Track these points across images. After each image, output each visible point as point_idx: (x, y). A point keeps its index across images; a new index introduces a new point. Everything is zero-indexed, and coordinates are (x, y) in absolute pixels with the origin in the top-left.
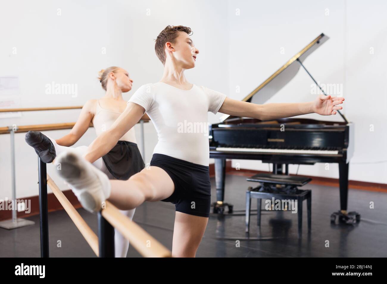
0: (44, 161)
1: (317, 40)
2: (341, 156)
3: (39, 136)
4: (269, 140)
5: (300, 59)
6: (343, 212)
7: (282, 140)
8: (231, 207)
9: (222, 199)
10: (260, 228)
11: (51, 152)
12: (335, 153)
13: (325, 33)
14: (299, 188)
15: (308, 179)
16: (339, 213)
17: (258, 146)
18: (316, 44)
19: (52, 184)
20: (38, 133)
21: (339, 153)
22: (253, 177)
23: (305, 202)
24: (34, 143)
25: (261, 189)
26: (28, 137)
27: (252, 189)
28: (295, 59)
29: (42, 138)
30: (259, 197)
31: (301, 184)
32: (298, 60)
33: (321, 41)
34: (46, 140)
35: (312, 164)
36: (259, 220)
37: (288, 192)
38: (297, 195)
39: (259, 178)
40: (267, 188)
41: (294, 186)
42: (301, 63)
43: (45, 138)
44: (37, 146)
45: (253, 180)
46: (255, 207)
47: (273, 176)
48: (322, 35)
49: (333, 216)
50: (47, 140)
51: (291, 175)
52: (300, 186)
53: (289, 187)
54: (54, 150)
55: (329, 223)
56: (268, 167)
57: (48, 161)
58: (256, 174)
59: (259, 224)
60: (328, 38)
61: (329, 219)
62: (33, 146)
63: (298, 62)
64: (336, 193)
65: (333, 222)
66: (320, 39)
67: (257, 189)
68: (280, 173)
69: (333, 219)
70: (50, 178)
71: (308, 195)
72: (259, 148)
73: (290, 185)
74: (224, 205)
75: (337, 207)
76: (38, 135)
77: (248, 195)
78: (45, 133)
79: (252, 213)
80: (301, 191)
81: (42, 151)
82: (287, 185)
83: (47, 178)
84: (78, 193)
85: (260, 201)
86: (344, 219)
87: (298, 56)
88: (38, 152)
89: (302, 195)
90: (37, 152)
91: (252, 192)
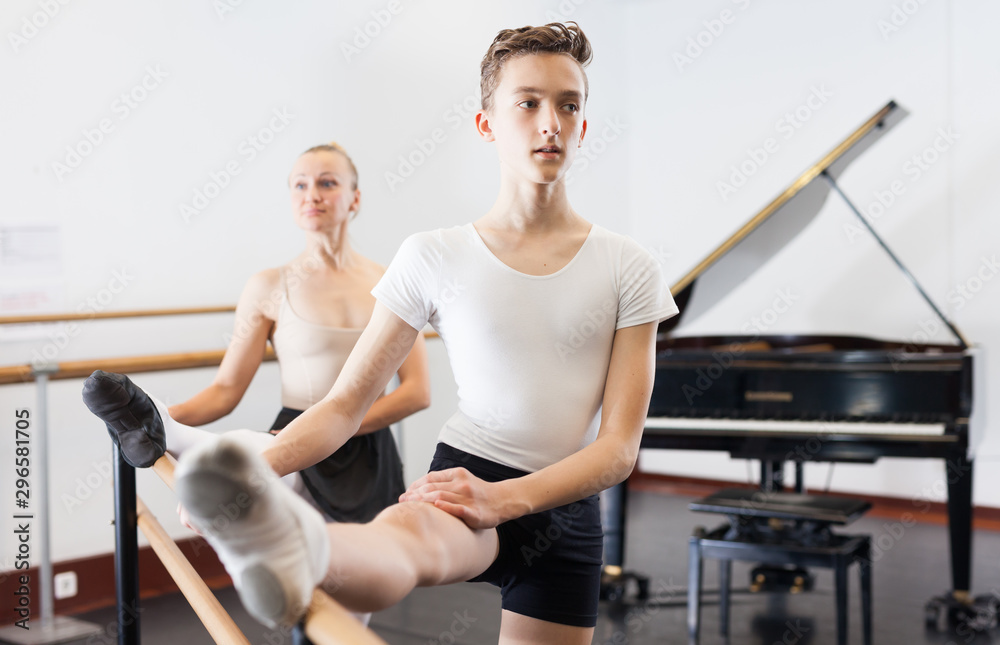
0: (131, 461)
1: (877, 118)
2: (952, 438)
3: (123, 388)
4: (751, 396)
5: (832, 171)
6: (959, 595)
7: (786, 397)
8: (643, 583)
9: (619, 560)
10: (728, 643)
11: (152, 435)
12: (936, 430)
13: (900, 101)
14: (838, 530)
15: (861, 504)
16: (949, 599)
17: (718, 412)
18: (876, 131)
19: (151, 528)
20: (121, 377)
21: (947, 431)
22: (709, 500)
23: (854, 571)
24: (107, 407)
25: (732, 534)
26: (93, 389)
27: (703, 534)
28: (816, 171)
29: (132, 393)
30: (724, 556)
31: (842, 518)
32: (824, 173)
33: (888, 120)
34: (140, 398)
35: (870, 461)
36: (726, 618)
37: (806, 541)
38: (833, 551)
39: (725, 501)
40: (747, 530)
41: (823, 525)
42: (833, 182)
43: (139, 395)
44: (113, 415)
45: (707, 507)
46: (712, 582)
47: (763, 497)
48: (892, 105)
49: (932, 606)
50: (144, 400)
51: (812, 492)
52: (841, 524)
53: (808, 527)
54: (160, 431)
55: (920, 628)
56: (747, 470)
57: (142, 462)
58: (717, 491)
59: (725, 630)
60: (905, 114)
61: (921, 615)
62: (103, 415)
63: (825, 181)
64: (936, 542)
65: (931, 625)
66: (886, 117)
67: (719, 534)
68: (779, 487)
69: (932, 615)
70: (147, 511)
71: (863, 548)
72: (721, 416)
73: (812, 521)
74: (624, 577)
75: (942, 582)
76: (121, 383)
77: (694, 551)
78: (137, 380)
79: (706, 598)
80: (843, 539)
81: (126, 430)
82: (800, 522)
83: (139, 509)
84: (236, 567)
85: (727, 567)
86: (961, 615)
87: (824, 165)
88: (117, 432)
89: (848, 549)
90: (112, 433)
91: (705, 543)
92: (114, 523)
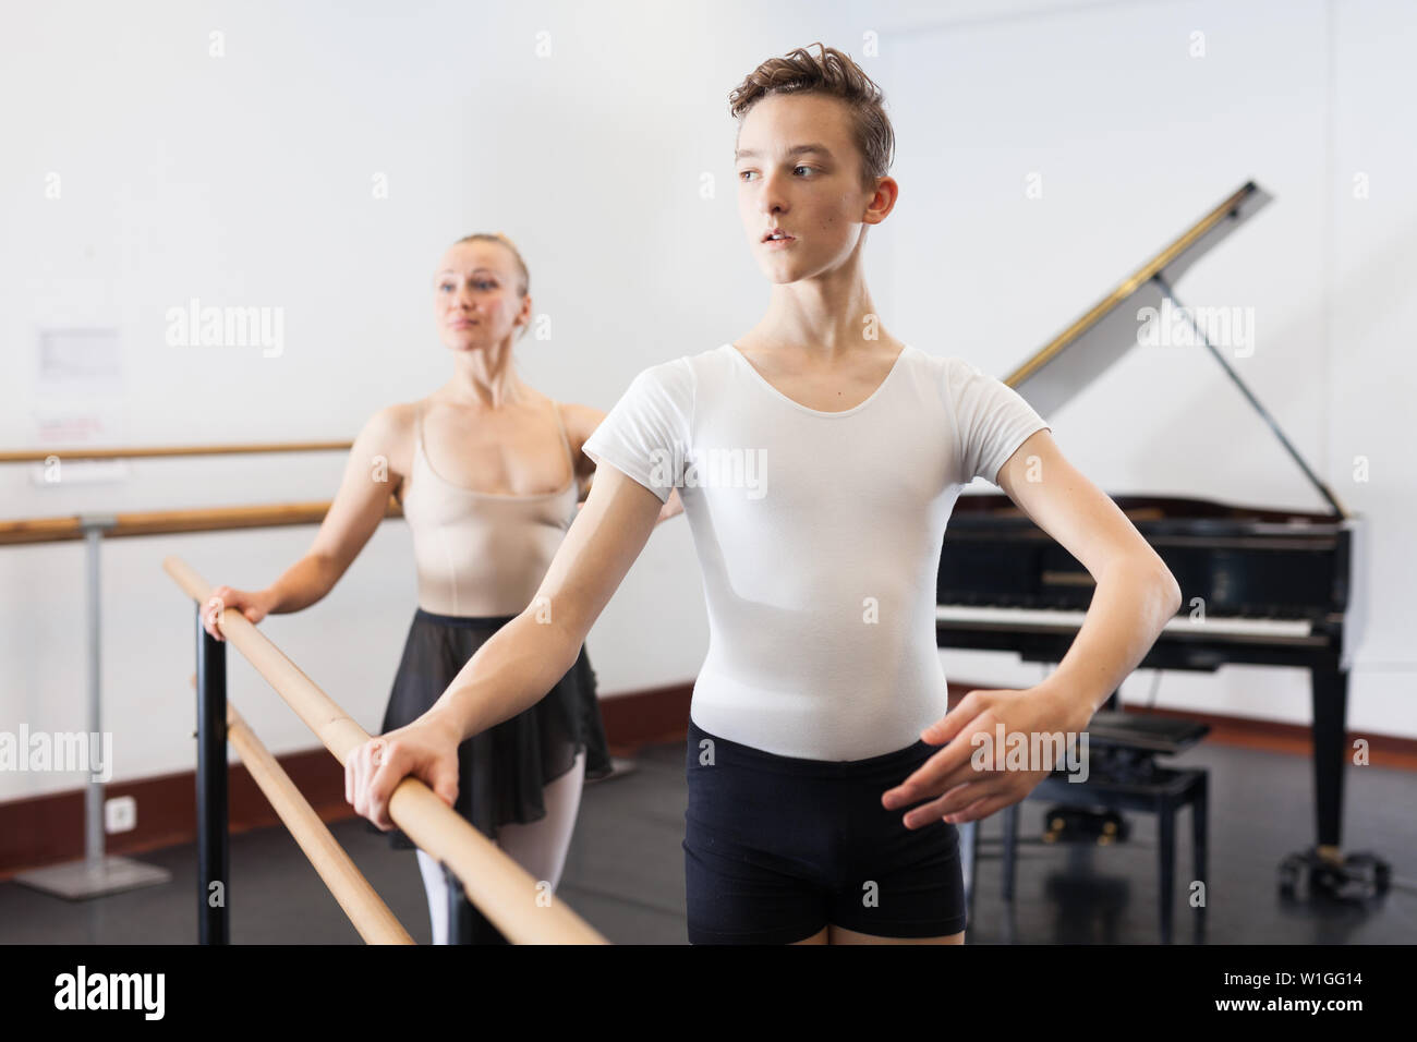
1: (1228, 206)
2: (1321, 641)
4: (1050, 578)
5: (1167, 275)
6: (1326, 852)
10: (1012, 912)
12: (1299, 629)
13: (1263, 181)
14: (1164, 762)
15: (1196, 727)
16: (1311, 858)
17: (1005, 598)
18: (1227, 223)
21: (1316, 631)
23: (1184, 817)
28: (1146, 274)
31: (1170, 746)
32: (1156, 277)
33: (1245, 208)
35: (1210, 669)
36: (1010, 878)
37: (1121, 776)
38: (1157, 790)
41: (1143, 755)
42: (1168, 289)
46: (994, 829)
48: (1250, 188)
49: (1289, 867)
51: (1132, 709)
52: (1169, 753)
53: (1123, 757)
55: (1271, 896)
59: (1009, 894)
60: (1268, 199)
61: (1271, 880)
63: (1156, 289)
64: (1297, 779)
65: (1286, 892)
66: (1241, 204)
69: (1288, 878)
71: (1197, 789)
72: (1010, 605)
73: (1129, 749)
75: (1303, 834)
79: (984, 849)
80: (1170, 774)
83: (230, 718)
86: (1328, 880)
87: (1156, 266)
89: (1177, 787)
92: (196, 735)
